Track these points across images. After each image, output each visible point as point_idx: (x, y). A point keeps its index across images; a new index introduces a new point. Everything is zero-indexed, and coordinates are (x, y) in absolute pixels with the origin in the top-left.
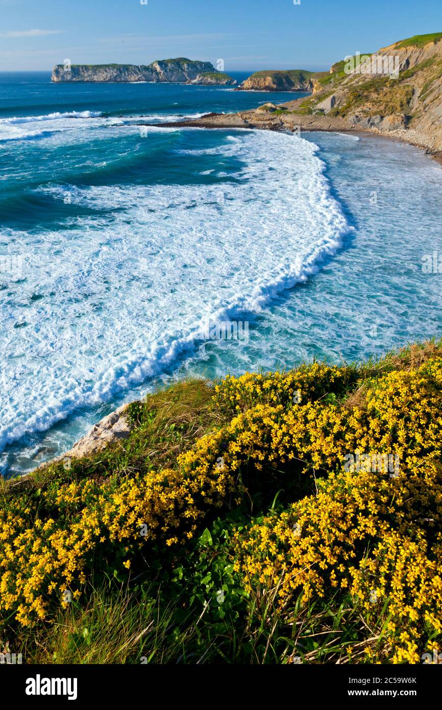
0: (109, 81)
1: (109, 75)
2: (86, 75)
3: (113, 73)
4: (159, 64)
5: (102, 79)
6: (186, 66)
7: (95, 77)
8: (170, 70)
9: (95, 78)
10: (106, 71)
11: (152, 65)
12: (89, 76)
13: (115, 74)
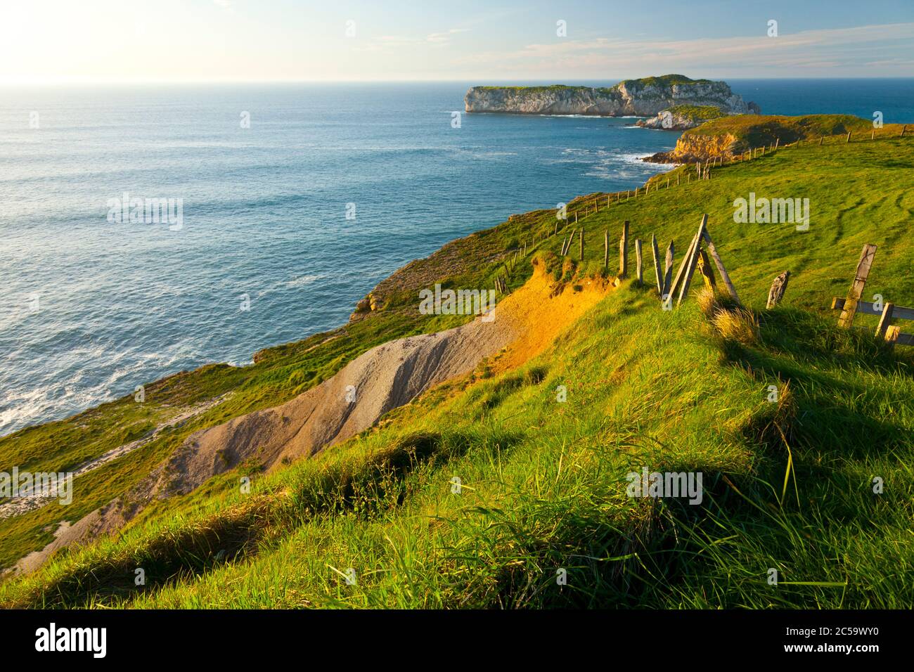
0: (541, 112)
1: (543, 103)
2: (510, 102)
3: (548, 100)
4: (626, 87)
5: (531, 109)
6: (675, 89)
7: (523, 105)
8: (644, 96)
9: (522, 107)
10: (539, 97)
11: (616, 88)
12: (514, 103)
13: (552, 102)
